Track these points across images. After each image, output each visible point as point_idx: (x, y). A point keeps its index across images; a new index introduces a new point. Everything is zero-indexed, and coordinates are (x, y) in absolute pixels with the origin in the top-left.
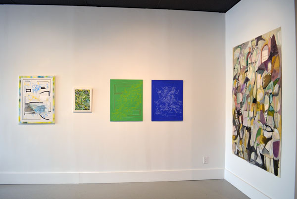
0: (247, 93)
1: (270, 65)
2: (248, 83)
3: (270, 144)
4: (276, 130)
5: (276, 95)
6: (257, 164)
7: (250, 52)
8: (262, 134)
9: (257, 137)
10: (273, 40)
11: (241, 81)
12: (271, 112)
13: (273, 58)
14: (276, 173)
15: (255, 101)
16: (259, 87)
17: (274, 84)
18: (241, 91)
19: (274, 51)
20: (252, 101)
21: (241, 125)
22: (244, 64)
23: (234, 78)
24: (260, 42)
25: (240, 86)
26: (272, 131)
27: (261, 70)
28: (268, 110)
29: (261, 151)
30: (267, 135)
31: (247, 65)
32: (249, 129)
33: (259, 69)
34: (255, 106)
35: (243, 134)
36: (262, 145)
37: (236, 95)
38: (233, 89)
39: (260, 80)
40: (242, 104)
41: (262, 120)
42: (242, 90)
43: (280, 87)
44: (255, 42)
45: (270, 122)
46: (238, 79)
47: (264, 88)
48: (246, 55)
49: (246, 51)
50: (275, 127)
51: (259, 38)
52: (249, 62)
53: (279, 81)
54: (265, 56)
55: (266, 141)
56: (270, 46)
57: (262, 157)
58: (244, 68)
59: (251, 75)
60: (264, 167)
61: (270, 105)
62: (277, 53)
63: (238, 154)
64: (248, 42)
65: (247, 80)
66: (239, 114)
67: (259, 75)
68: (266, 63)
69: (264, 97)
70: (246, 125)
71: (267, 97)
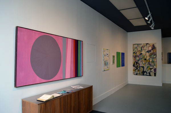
0: (142, 57)
1: (152, 51)
2: (142, 55)
3: (152, 70)
4: (155, 66)
5: (155, 58)
6: (147, 75)
7: (143, 47)
8: (149, 67)
9: (147, 68)
10: (153, 45)
11: (138, 54)
12: (153, 62)
13: (153, 50)
14: (155, 76)
15: (145, 59)
16: (147, 56)
17: (154, 56)
18: (138, 57)
20: (144, 59)
21: (138, 66)
22: (140, 49)
23: (134, 53)
24: (148, 45)
26: (153, 66)
27: (148, 52)
28: (152, 62)
29: (149, 72)
30: (151, 67)
31: (142, 50)
32: (143, 67)
33: (147, 51)
34: (146, 61)
35: (140, 69)
36: (150, 70)
37: (135, 58)
38: (133, 56)
39: (148, 54)
41: (149, 64)
42: (139, 56)
43: (156, 56)
44: (146, 44)
45: (152, 64)
46: (136, 53)
47: (150, 56)
48: (141, 47)
49: (141, 46)
50: (154, 65)
52: (143, 49)
53: (156, 55)
54: (150, 48)
55: (151, 69)
56: (152, 46)
57: (149, 73)
58: (140, 50)
59: (143, 52)
60: (150, 75)
61: (152, 60)
62: (155, 48)
63: (137, 74)
64: (142, 44)
65: (141, 54)
66: (137, 63)
67: (147, 53)
68: (150, 51)
69: (150, 59)
70: (141, 66)
71: (151, 59)
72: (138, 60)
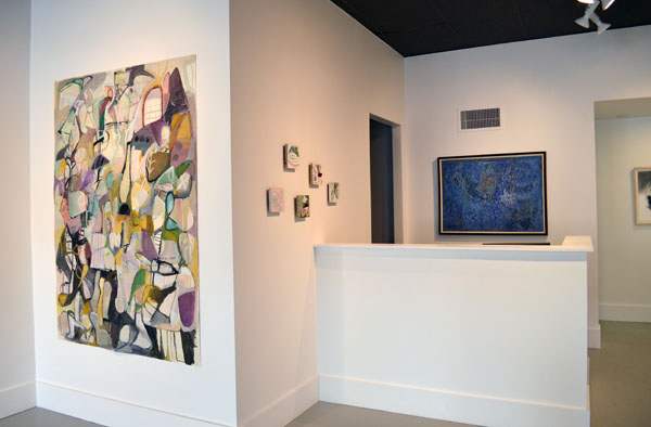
0: (103, 191)
1: (166, 132)
2: (105, 168)
3: (170, 305)
4: (184, 270)
5: (185, 195)
6: (139, 351)
7: (109, 99)
8: (148, 281)
9: (134, 288)
10: (175, 80)
11: (83, 162)
12: (172, 231)
13: (175, 118)
14: (189, 359)
15: (125, 209)
16: (135, 177)
17: (178, 173)
18: (84, 187)
19: (177, 102)
20: (117, 209)
21: (86, 268)
22: (90, 122)
23: (60, 156)
24: (139, 79)
25: (79, 176)
26: (175, 272)
27: (141, 140)
28: (164, 228)
29: (147, 320)
30: (162, 282)
31: (102, 127)
32: (110, 276)
33: (136, 138)
34: (126, 221)
35: (92, 290)
36: (151, 306)
37: (66, 196)
38: (57, 182)
39: (139, 163)
40: (85, 217)
41: (147, 251)
42: (86, 184)
43: (193, 178)
44: (126, 76)
45: (167, 251)
46: (72, 159)
47: (151, 181)
48: (97, 105)
49: (100, 93)
50: (183, 263)
51: (136, 71)
52: (108, 119)
53: (189, 167)
54: (154, 109)
55: (159, 295)
56: (166, 90)
57: (152, 332)
58: (92, 133)
59: (112, 150)
60: (156, 352)
61: (167, 218)
62: (186, 107)
63: (77, 336)
64: (104, 74)
65: (101, 161)
66: (77, 240)
67: (136, 153)
68: (155, 128)
69: (152, 201)
70: (102, 267)
71: (159, 201)
72: (83, 215)
